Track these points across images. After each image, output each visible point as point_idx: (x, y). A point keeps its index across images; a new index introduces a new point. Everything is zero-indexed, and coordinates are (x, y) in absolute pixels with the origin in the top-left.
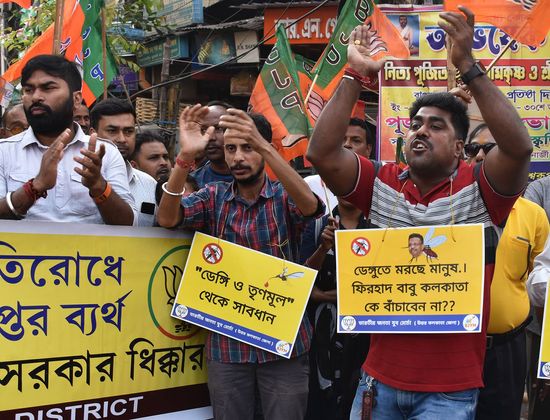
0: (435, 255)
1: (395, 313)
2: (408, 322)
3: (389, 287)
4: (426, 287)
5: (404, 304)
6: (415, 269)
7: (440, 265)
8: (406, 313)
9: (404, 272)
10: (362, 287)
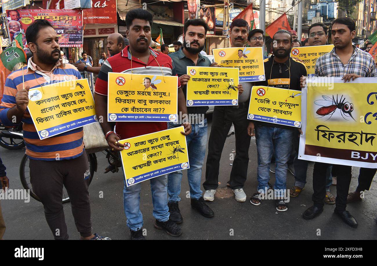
0: (156, 88)
1: (137, 113)
2: (143, 117)
3: (134, 101)
4: (151, 102)
5: (141, 109)
6: (147, 94)
7: (158, 92)
8: (142, 113)
9: (141, 94)
10: (121, 100)
